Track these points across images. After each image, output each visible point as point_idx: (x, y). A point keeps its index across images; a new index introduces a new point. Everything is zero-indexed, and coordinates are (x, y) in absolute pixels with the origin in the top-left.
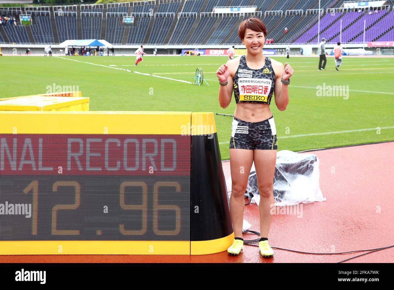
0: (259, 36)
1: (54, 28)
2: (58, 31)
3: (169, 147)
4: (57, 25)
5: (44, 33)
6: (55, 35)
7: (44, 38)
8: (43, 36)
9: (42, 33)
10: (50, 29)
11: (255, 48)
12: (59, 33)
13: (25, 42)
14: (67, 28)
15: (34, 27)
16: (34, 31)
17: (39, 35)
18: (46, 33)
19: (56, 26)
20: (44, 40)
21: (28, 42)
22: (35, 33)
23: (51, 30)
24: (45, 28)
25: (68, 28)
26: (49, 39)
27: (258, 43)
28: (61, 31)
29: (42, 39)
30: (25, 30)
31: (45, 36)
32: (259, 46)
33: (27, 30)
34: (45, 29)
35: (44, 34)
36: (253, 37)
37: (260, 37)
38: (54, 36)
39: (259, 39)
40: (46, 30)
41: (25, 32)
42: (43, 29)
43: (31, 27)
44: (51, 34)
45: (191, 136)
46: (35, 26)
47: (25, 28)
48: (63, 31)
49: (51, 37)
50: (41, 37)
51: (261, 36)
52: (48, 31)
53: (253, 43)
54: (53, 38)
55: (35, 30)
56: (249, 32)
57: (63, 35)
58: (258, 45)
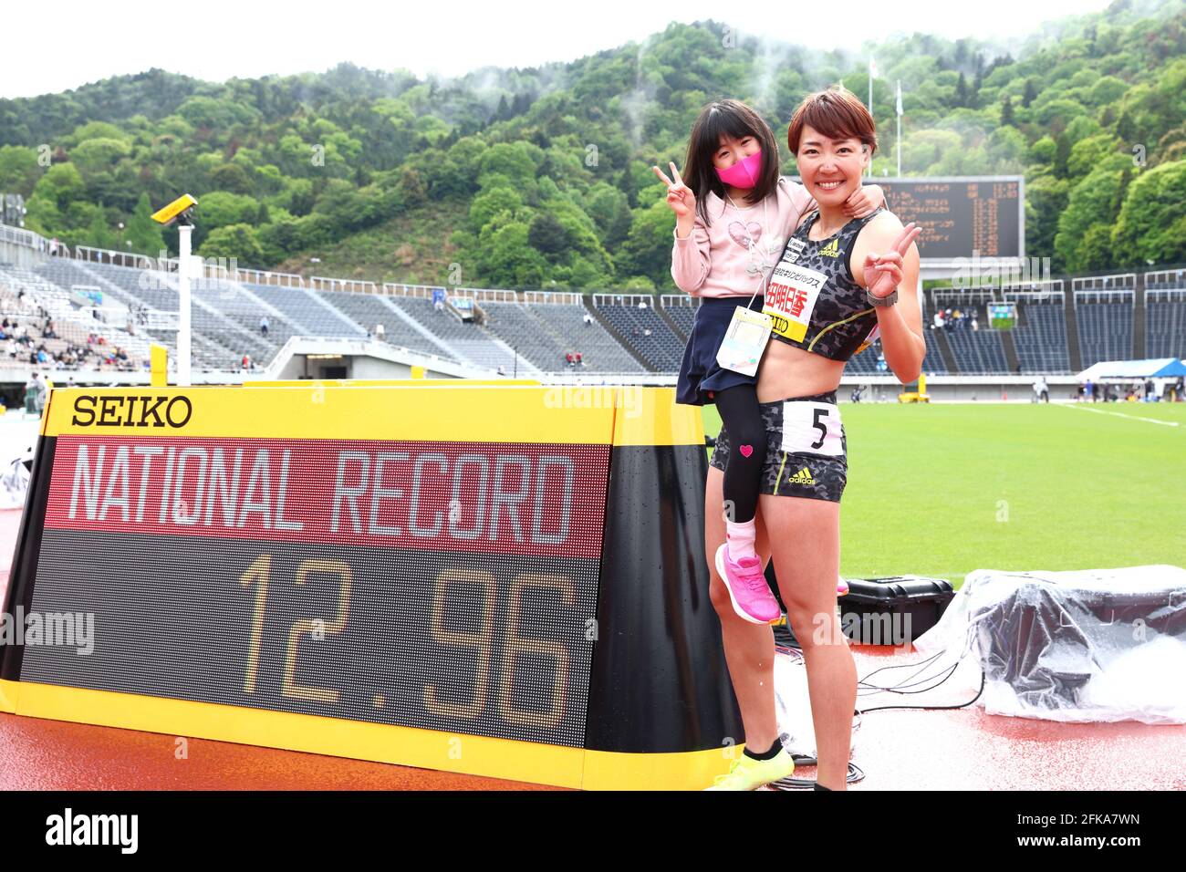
0: (843, 150)
1: (1072, 333)
2: (1083, 340)
3: (555, 475)
4: (1082, 326)
5: (1045, 346)
6: (1074, 351)
7: (1044, 359)
8: (1042, 353)
9: (1041, 348)
10: (1063, 337)
11: (827, 185)
12: (1084, 346)
13: (996, 370)
14: (1106, 332)
15: (1022, 333)
16: (1020, 342)
17: (1033, 353)
18: (1050, 347)
19: (1078, 329)
20: (1044, 365)
21: (1004, 370)
22: (1024, 347)
23: (1063, 340)
24: (1049, 334)
25: (1110, 333)
26: (1056, 362)
27: (835, 169)
28: (1089, 341)
29: (1040, 362)
30: (997, 339)
31: (1047, 356)
32: (842, 182)
33: (1004, 340)
34: (1050, 337)
35: (1046, 350)
36: (823, 152)
37: (847, 153)
38: (1071, 355)
39: (842, 159)
40: (1050, 340)
41: (998, 346)
42: (1043, 337)
43: (1015, 332)
44: (1063, 350)
45: (611, 446)
46: (1024, 330)
47: (1000, 336)
48: (1096, 340)
49: (1064, 356)
50: (1038, 356)
51: (849, 151)
52: (1057, 342)
53: (822, 169)
54: (1068, 359)
55: (1023, 341)
56: (810, 136)
57: (1094, 352)
58: (838, 177)
